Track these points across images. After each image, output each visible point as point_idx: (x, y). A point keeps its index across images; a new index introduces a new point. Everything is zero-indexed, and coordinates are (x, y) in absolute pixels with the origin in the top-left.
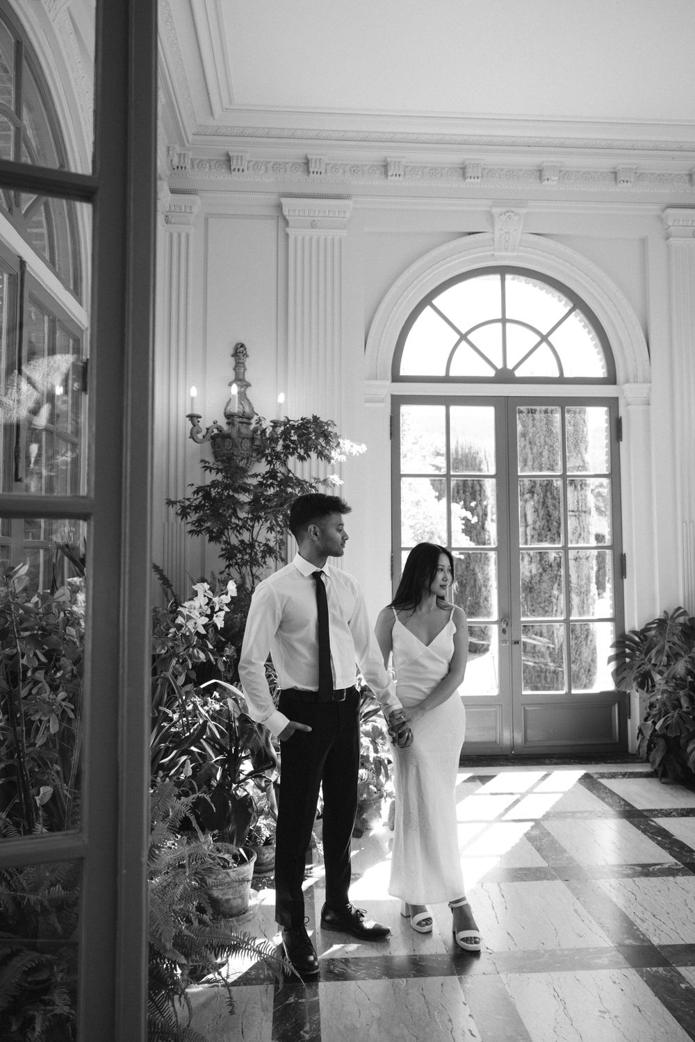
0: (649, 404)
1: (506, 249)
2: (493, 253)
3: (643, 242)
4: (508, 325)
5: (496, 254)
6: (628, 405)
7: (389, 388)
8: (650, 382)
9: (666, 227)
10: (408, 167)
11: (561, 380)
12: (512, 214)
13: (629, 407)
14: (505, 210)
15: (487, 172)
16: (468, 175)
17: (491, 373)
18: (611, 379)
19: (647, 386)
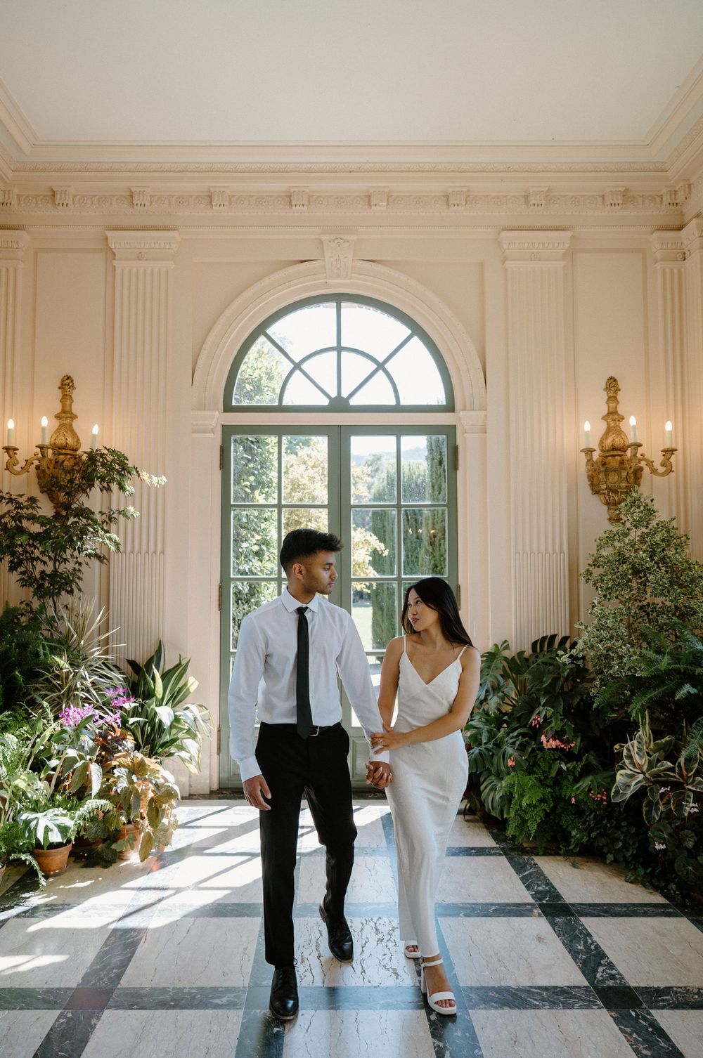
0: (485, 432)
1: (338, 277)
2: (326, 280)
3: (482, 265)
4: (344, 354)
5: (329, 281)
6: (466, 432)
7: (220, 418)
8: (486, 410)
9: (502, 250)
10: (234, 196)
11: (398, 409)
12: (341, 241)
13: (465, 435)
14: (333, 237)
15: (313, 199)
16: (293, 203)
17: (325, 402)
18: (450, 407)
19: (483, 413)
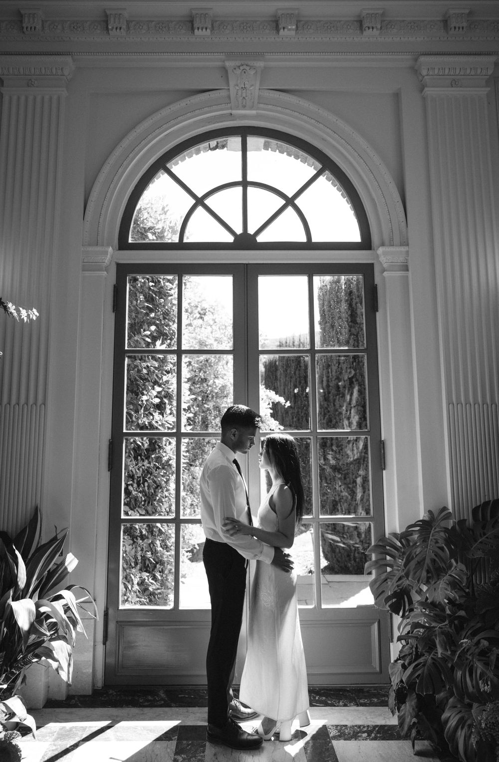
0: (406, 269)
1: (244, 107)
2: (229, 111)
3: (397, 96)
4: (250, 189)
5: (234, 112)
6: (385, 271)
8: (408, 245)
9: (421, 78)
10: (132, 21)
11: (309, 245)
12: (248, 68)
13: (384, 274)
14: (238, 63)
15: (217, 24)
16: (196, 25)
18: (366, 244)
19: (403, 249)
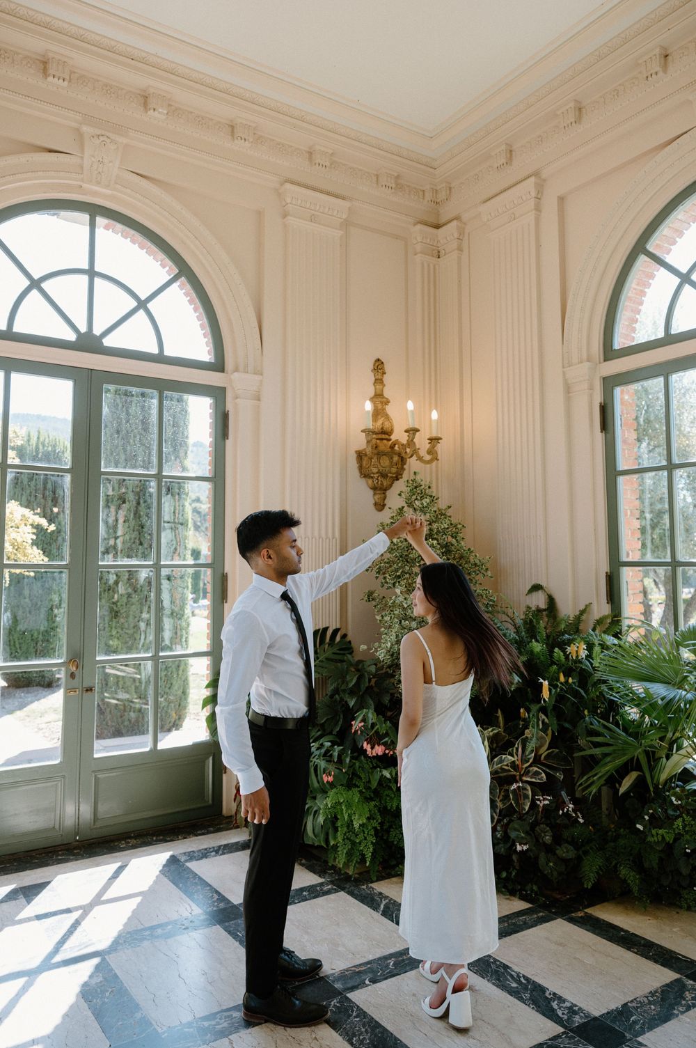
0: (259, 400)
1: (98, 183)
2: (80, 183)
3: (260, 214)
4: (97, 280)
5: (85, 185)
6: (237, 398)
8: (262, 375)
9: (284, 203)
11: (160, 358)
12: (108, 141)
13: (236, 401)
14: (99, 132)
15: (76, 78)
16: (51, 72)
17: (72, 337)
18: (218, 365)
19: (258, 378)
